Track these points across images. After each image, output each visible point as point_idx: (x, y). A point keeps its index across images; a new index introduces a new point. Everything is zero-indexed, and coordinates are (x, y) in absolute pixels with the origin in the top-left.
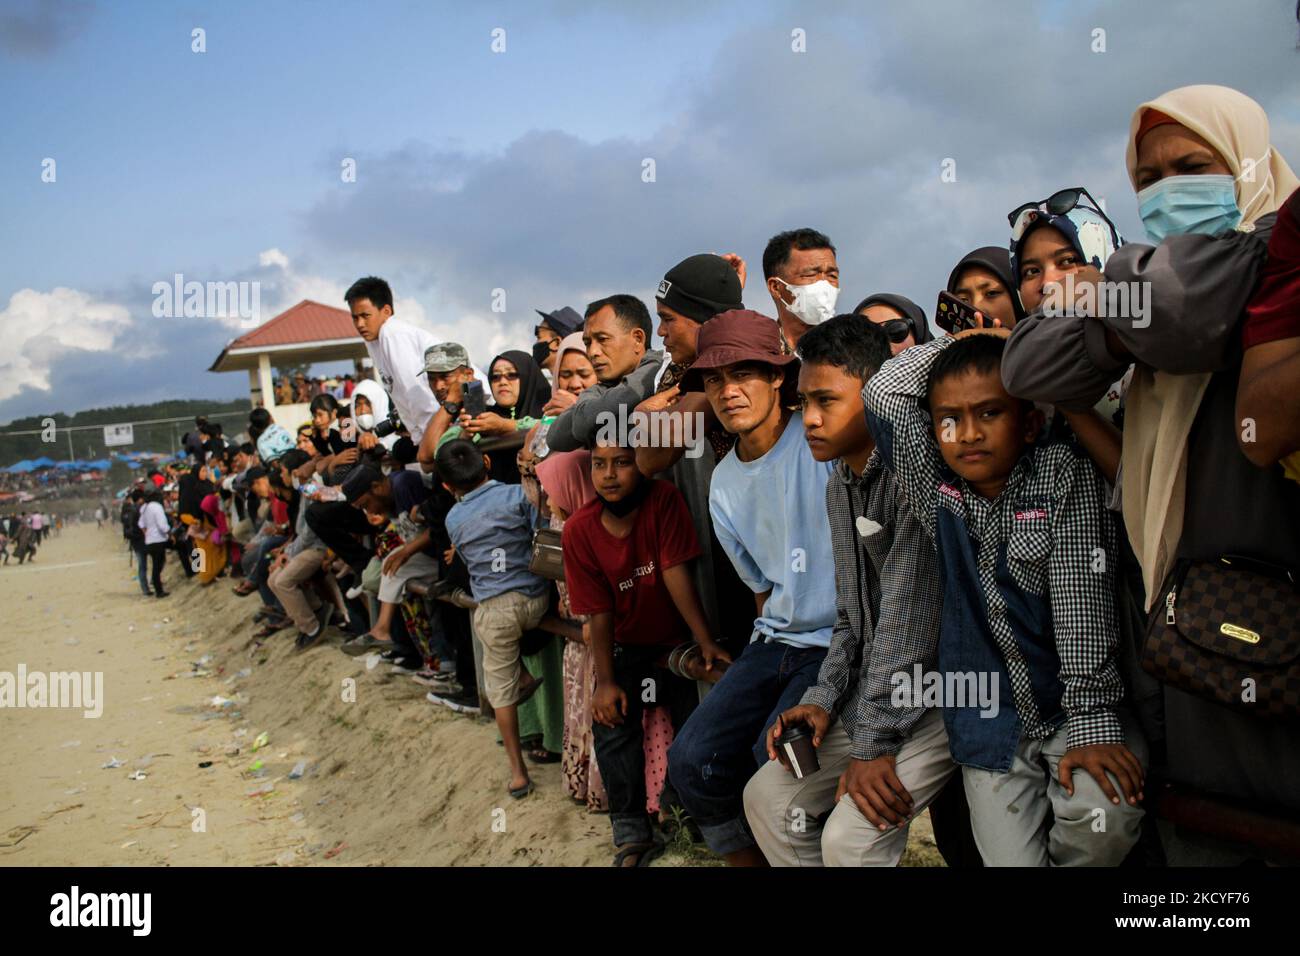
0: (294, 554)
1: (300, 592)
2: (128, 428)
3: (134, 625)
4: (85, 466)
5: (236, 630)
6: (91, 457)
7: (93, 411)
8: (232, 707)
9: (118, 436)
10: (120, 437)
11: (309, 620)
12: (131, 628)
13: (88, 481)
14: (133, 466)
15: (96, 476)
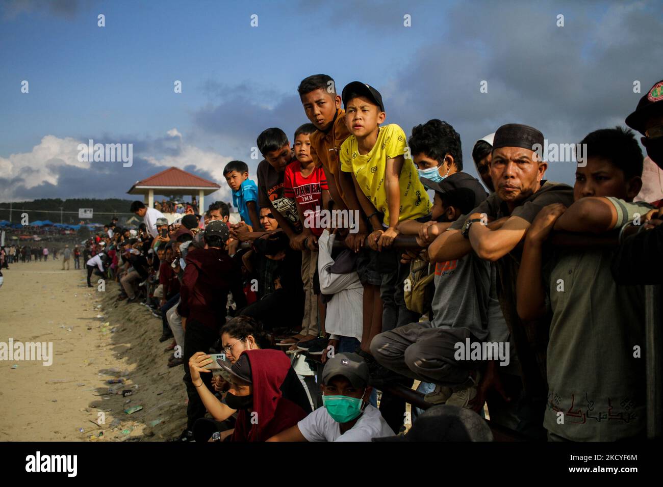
0: (130, 272)
1: (130, 285)
2: (91, 211)
3: (77, 295)
4: (67, 227)
5: (112, 299)
6: (71, 222)
7: (75, 199)
8: (102, 318)
9: (85, 214)
10: (86, 214)
11: (131, 294)
12: (76, 296)
13: (68, 234)
14: (91, 229)
15: (72, 232)
